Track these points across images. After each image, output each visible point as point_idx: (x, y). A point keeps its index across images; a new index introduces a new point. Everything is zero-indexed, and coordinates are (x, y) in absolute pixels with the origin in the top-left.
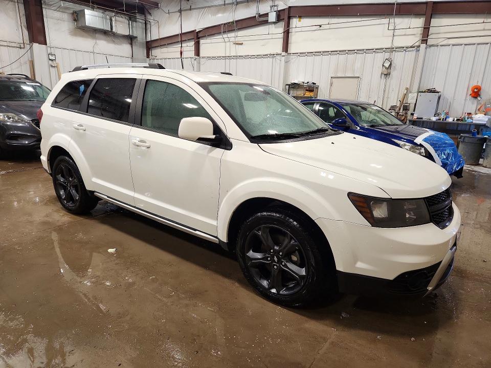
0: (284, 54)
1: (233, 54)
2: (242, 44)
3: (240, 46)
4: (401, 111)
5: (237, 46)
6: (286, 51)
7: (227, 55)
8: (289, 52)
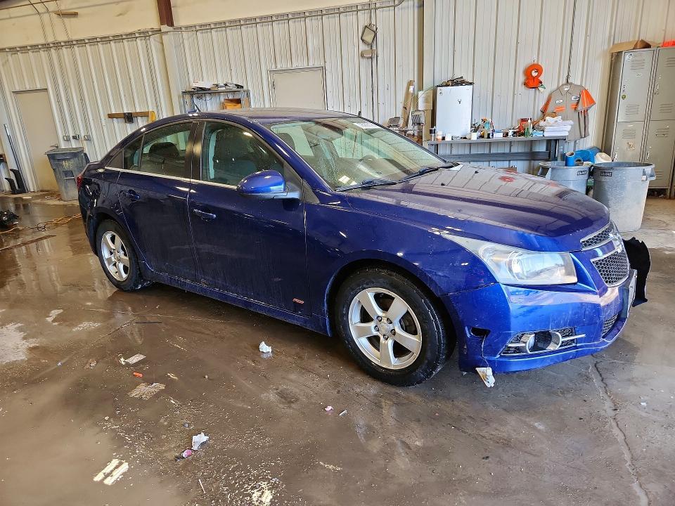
0: (165, 28)
1: (62, 38)
2: (75, 15)
3: (73, 20)
4: (410, 126)
5: (67, 20)
6: (171, 23)
7: (50, 40)
8: (175, 24)
